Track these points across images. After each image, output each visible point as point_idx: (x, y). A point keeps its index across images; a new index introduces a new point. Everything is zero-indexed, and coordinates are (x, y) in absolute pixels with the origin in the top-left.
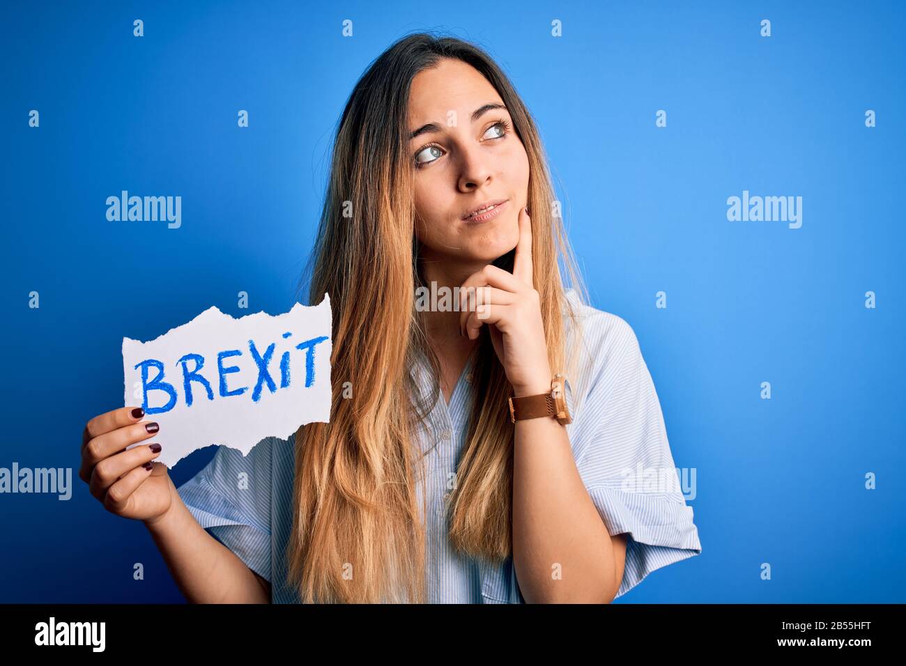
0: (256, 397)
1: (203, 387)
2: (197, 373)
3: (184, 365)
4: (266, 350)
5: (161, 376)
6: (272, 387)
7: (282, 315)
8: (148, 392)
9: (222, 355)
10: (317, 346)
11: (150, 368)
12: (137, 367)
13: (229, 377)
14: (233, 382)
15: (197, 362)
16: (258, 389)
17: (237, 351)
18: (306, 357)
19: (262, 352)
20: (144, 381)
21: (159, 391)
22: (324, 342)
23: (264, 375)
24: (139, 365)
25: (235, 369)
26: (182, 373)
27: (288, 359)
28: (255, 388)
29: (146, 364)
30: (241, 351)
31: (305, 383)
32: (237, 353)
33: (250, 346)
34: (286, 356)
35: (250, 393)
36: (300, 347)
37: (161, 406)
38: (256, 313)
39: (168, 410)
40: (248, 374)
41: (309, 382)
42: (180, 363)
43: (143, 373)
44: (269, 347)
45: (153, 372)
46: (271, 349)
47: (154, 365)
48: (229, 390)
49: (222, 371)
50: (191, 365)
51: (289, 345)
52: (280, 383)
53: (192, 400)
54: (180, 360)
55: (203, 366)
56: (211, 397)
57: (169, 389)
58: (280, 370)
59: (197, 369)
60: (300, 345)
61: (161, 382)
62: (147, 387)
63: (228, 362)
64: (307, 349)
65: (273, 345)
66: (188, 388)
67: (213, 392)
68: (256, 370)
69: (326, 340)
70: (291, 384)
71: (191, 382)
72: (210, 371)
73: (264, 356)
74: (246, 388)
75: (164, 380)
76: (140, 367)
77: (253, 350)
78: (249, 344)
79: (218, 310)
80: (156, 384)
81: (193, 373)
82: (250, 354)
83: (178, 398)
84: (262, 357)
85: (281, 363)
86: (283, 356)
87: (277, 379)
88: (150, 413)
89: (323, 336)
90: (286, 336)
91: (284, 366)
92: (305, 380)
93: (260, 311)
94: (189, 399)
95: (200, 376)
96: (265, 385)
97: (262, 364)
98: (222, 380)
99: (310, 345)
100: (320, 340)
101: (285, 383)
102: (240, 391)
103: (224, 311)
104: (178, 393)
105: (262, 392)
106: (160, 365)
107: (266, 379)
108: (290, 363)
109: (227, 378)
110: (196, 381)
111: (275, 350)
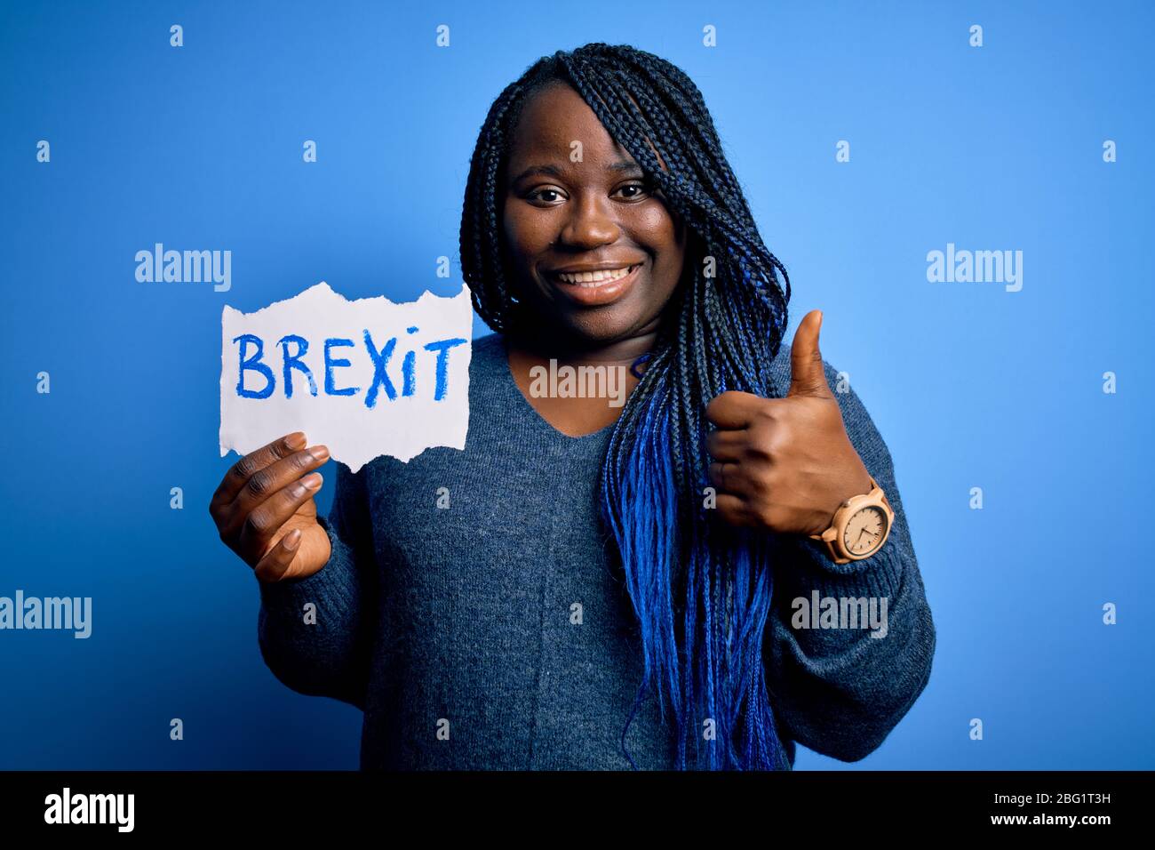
0: (370, 402)
1: (306, 378)
2: (300, 359)
3: (285, 347)
4: (385, 345)
5: (259, 355)
6: (391, 393)
7: (407, 304)
8: (246, 371)
9: (330, 343)
10: (452, 350)
11: (248, 343)
12: (235, 340)
13: (336, 370)
14: (342, 378)
15: (300, 346)
16: (373, 393)
17: (348, 341)
18: (436, 362)
19: (379, 349)
20: (242, 358)
21: (255, 372)
22: (460, 345)
23: (381, 376)
24: (238, 339)
25: (345, 363)
26: (282, 357)
27: (413, 360)
28: (370, 391)
29: (245, 339)
30: (354, 341)
31: (434, 394)
32: (349, 343)
33: (366, 337)
34: (410, 356)
35: (362, 395)
36: (430, 347)
37: (257, 390)
38: (375, 297)
39: (265, 397)
40: (360, 373)
41: (440, 394)
42: (281, 344)
43: (241, 349)
44: (389, 342)
45: (252, 349)
46: (391, 344)
47: (251, 341)
48: (337, 387)
49: (329, 362)
50: (294, 348)
51: (416, 343)
52: (402, 390)
54: (281, 341)
55: (306, 352)
56: (314, 392)
57: (267, 372)
58: (402, 373)
59: (299, 355)
60: (430, 345)
61: (259, 362)
62: (244, 366)
63: (337, 353)
64: (438, 352)
65: (394, 340)
66: (288, 376)
67: (317, 386)
68: (370, 369)
69: (464, 344)
70: (414, 392)
71: (292, 369)
72: (315, 359)
73: (382, 352)
74: (357, 389)
75: (262, 361)
76: (239, 342)
77: (369, 342)
78: (364, 335)
79: (329, 287)
80: (254, 364)
81: (294, 359)
82: (365, 347)
83: (276, 385)
84: (380, 353)
85: (404, 365)
86: (407, 356)
87: (398, 384)
88: (245, 396)
89: (460, 338)
90: (412, 330)
91: (408, 368)
92: (434, 391)
93: (379, 296)
94: (289, 390)
95: (303, 364)
96: (382, 389)
97: (380, 362)
98: (328, 374)
99: (443, 347)
100: (456, 342)
101: (408, 391)
102: (350, 392)
103: (336, 289)
104: (276, 379)
105: (378, 397)
106: (260, 344)
107: (383, 381)
108: (415, 367)
109: (334, 372)
110: (298, 368)
111: (396, 346)
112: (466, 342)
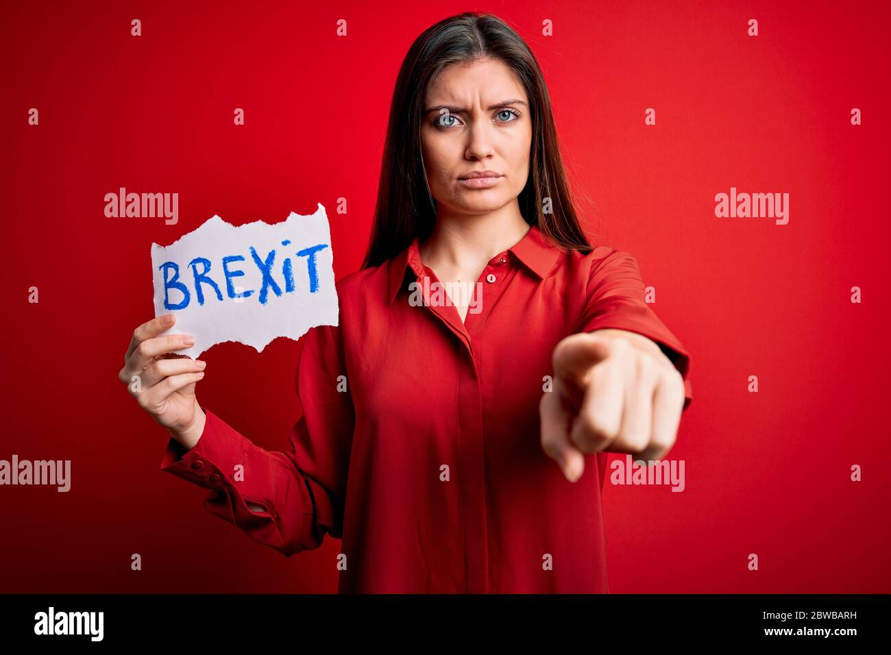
0: (263, 299)
1: (213, 289)
2: (206, 275)
3: (194, 267)
4: (267, 256)
5: (177, 276)
6: (277, 291)
7: (279, 224)
8: (168, 289)
9: (227, 260)
10: (318, 254)
11: (169, 269)
12: (160, 267)
13: (234, 279)
14: (239, 285)
15: (205, 265)
16: (264, 293)
17: (240, 256)
18: (307, 264)
19: (263, 260)
20: (165, 281)
21: (175, 290)
22: (323, 249)
23: (268, 280)
24: (162, 266)
25: (240, 273)
26: (193, 276)
27: (290, 265)
28: (261, 292)
29: (167, 265)
30: (244, 256)
31: (310, 288)
32: (240, 258)
33: (252, 252)
34: (287, 262)
35: (256, 295)
36: (301, 254)
37: (178, 303)
38: (255, 221)
39: (184, 308)
40: (252, 279)
41: (314, 287)
42: (191, 265)
43: (164, 274)
44: (270, 253)
45: (171, 272)
46: (272, 255)
47: (171, 267)
48: (237, 291)
49: (228, 275)
50: (200, 268)
51: (290, 252)
52: (285, 288)
53: (203, 300)
54: (191, 263)
55: (210, 269)
56: (220, 297)
57: (183, 288)
58: (283, 275)
59: (205, 272)
60: (300, 252)
61: (177, 282)
62: (168, 286)
63: (232, 267)
64: (308, 256)
65: (273, 251)
66: (199, 288)
67: (222, 293)
68: (259, 275)
69: (326, 248)
70: (295, 289)
71: (201, 283)
72: (217, 274)
73: (266, 262)
74: (252, 291)
75: (179, 280)
76: (163, 268)
77: (255, 255)
78: (250, 251)
79: (220, 218)
80: (174, 284)
81: (202, 276)
82: (253, 259)
83: (191, 297)
84: (264, 263)
85: (284, 269)
86: (284, 263)
87: (281, 282)
88: (170, 309)
89: (322, 243)
90: (285, 243)
91: (287, 271)
92: (309, 285)
93: (257, 220)
94: (201, 299)
95: (209, 278)
96: (270, 289)
97: (265, 269)
98: (229, 283)
99: (310, 252)
100: (320, 247)
101: (290, 288)
102: (247, 294)
103: (225, 219)
104: (190, 292)
105: (268, 295)
106: (176, 267)
107: (270, 283)
108: (292, 269)
109: (233, 281)
110: (206, 282)
111: (275, 256)
112: (327, 246)
